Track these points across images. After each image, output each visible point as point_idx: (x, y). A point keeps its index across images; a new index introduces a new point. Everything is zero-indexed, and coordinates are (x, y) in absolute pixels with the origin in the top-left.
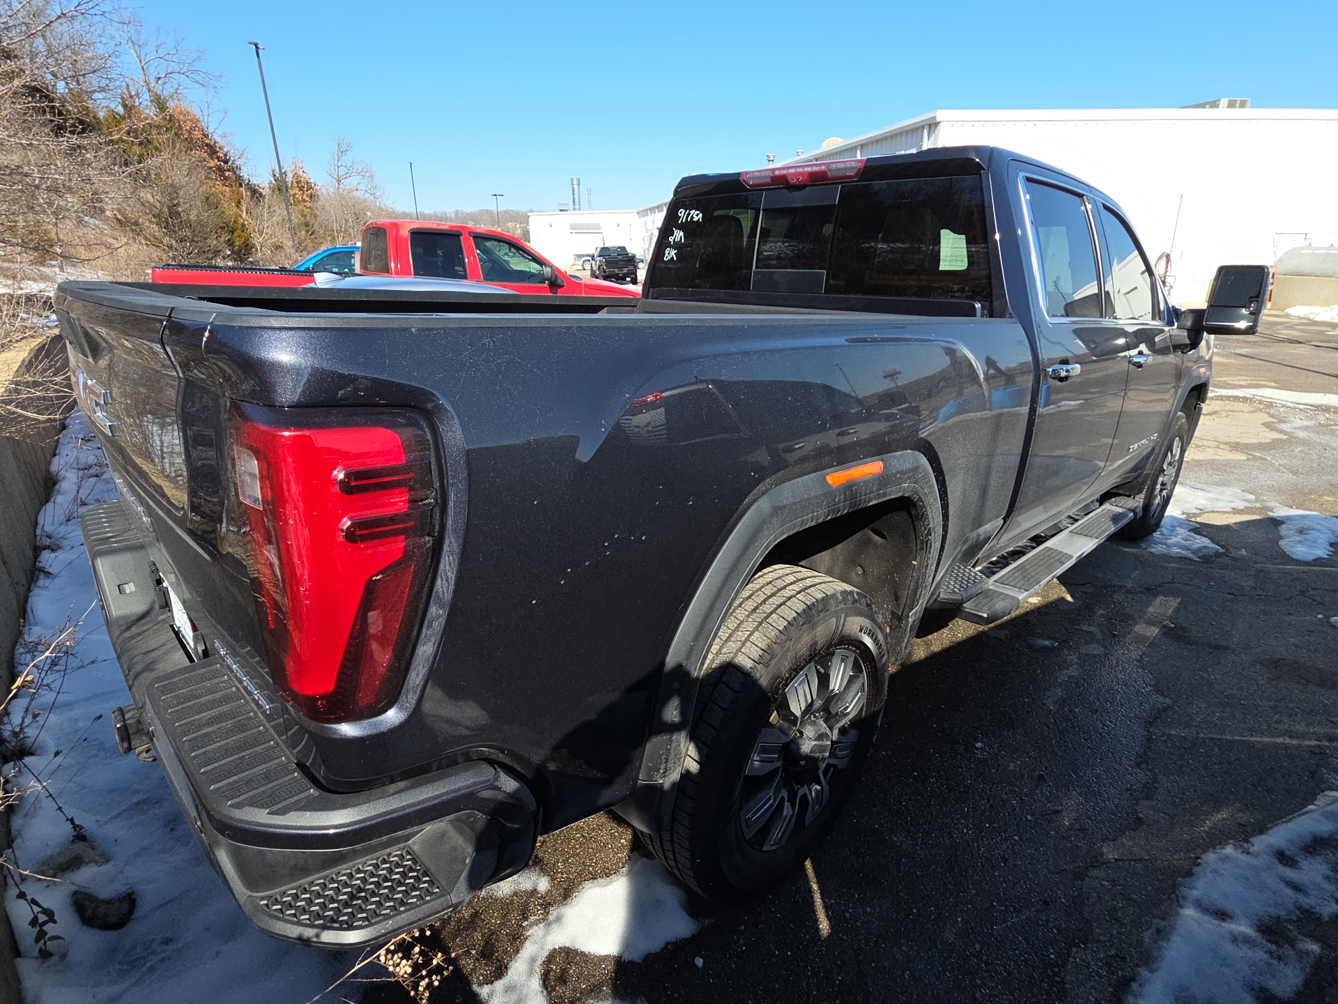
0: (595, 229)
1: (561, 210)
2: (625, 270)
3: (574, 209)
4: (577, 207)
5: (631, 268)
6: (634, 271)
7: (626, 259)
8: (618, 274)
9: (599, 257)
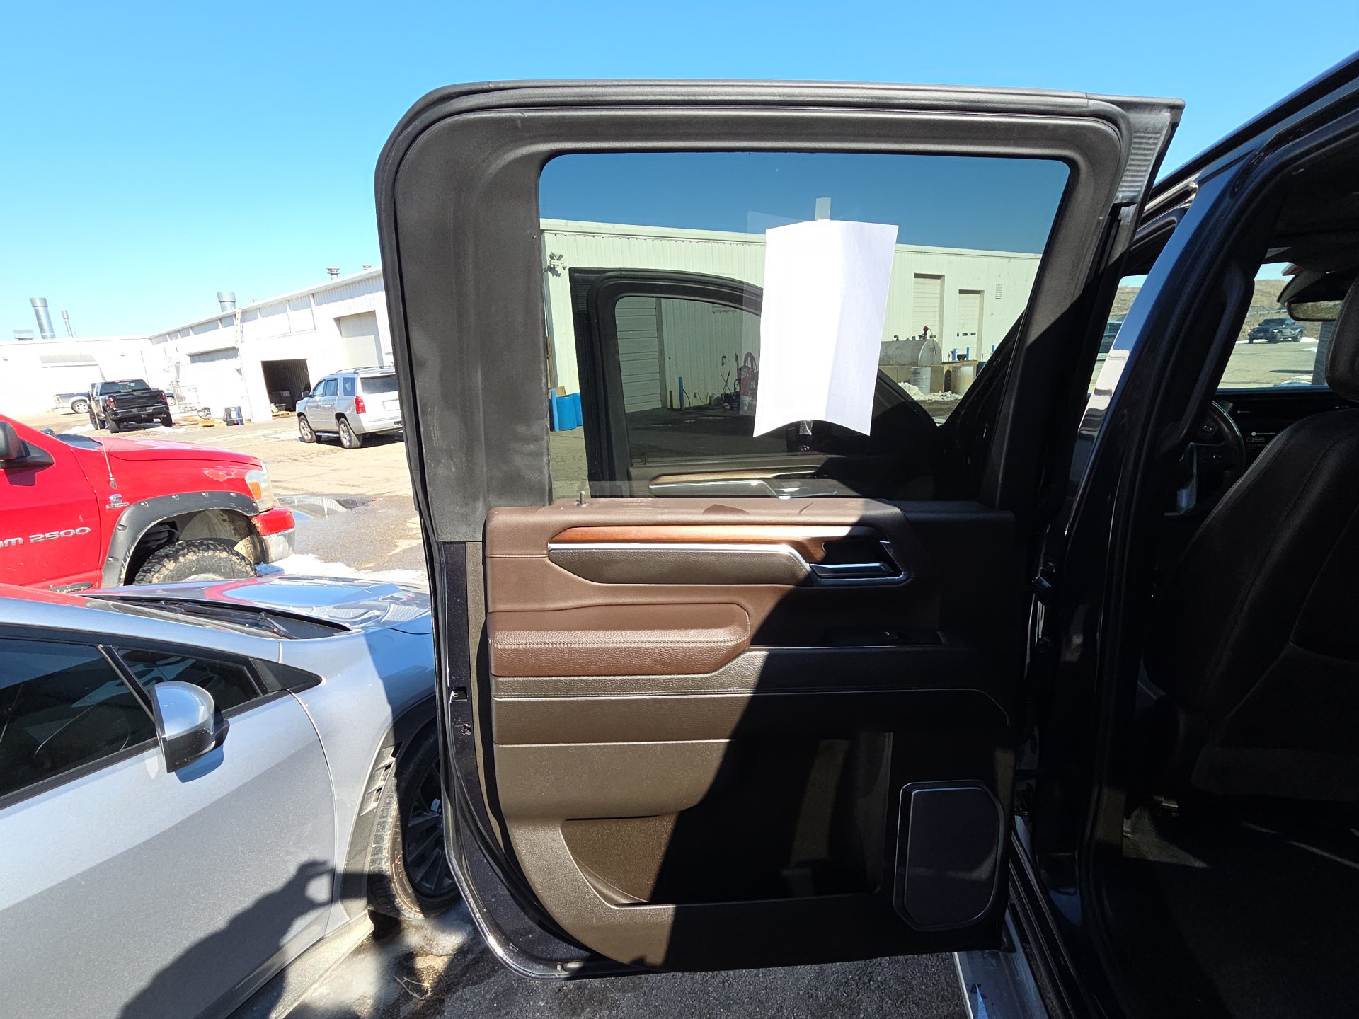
0: (85, 361)
1: (20, 339)
2: (150, 410)
3: (44, 337)
4: (48, 333)
5: (159, 405)
6: (165, 409)
7: (148, 395)
8: (140, 415)
9: (101, 395)
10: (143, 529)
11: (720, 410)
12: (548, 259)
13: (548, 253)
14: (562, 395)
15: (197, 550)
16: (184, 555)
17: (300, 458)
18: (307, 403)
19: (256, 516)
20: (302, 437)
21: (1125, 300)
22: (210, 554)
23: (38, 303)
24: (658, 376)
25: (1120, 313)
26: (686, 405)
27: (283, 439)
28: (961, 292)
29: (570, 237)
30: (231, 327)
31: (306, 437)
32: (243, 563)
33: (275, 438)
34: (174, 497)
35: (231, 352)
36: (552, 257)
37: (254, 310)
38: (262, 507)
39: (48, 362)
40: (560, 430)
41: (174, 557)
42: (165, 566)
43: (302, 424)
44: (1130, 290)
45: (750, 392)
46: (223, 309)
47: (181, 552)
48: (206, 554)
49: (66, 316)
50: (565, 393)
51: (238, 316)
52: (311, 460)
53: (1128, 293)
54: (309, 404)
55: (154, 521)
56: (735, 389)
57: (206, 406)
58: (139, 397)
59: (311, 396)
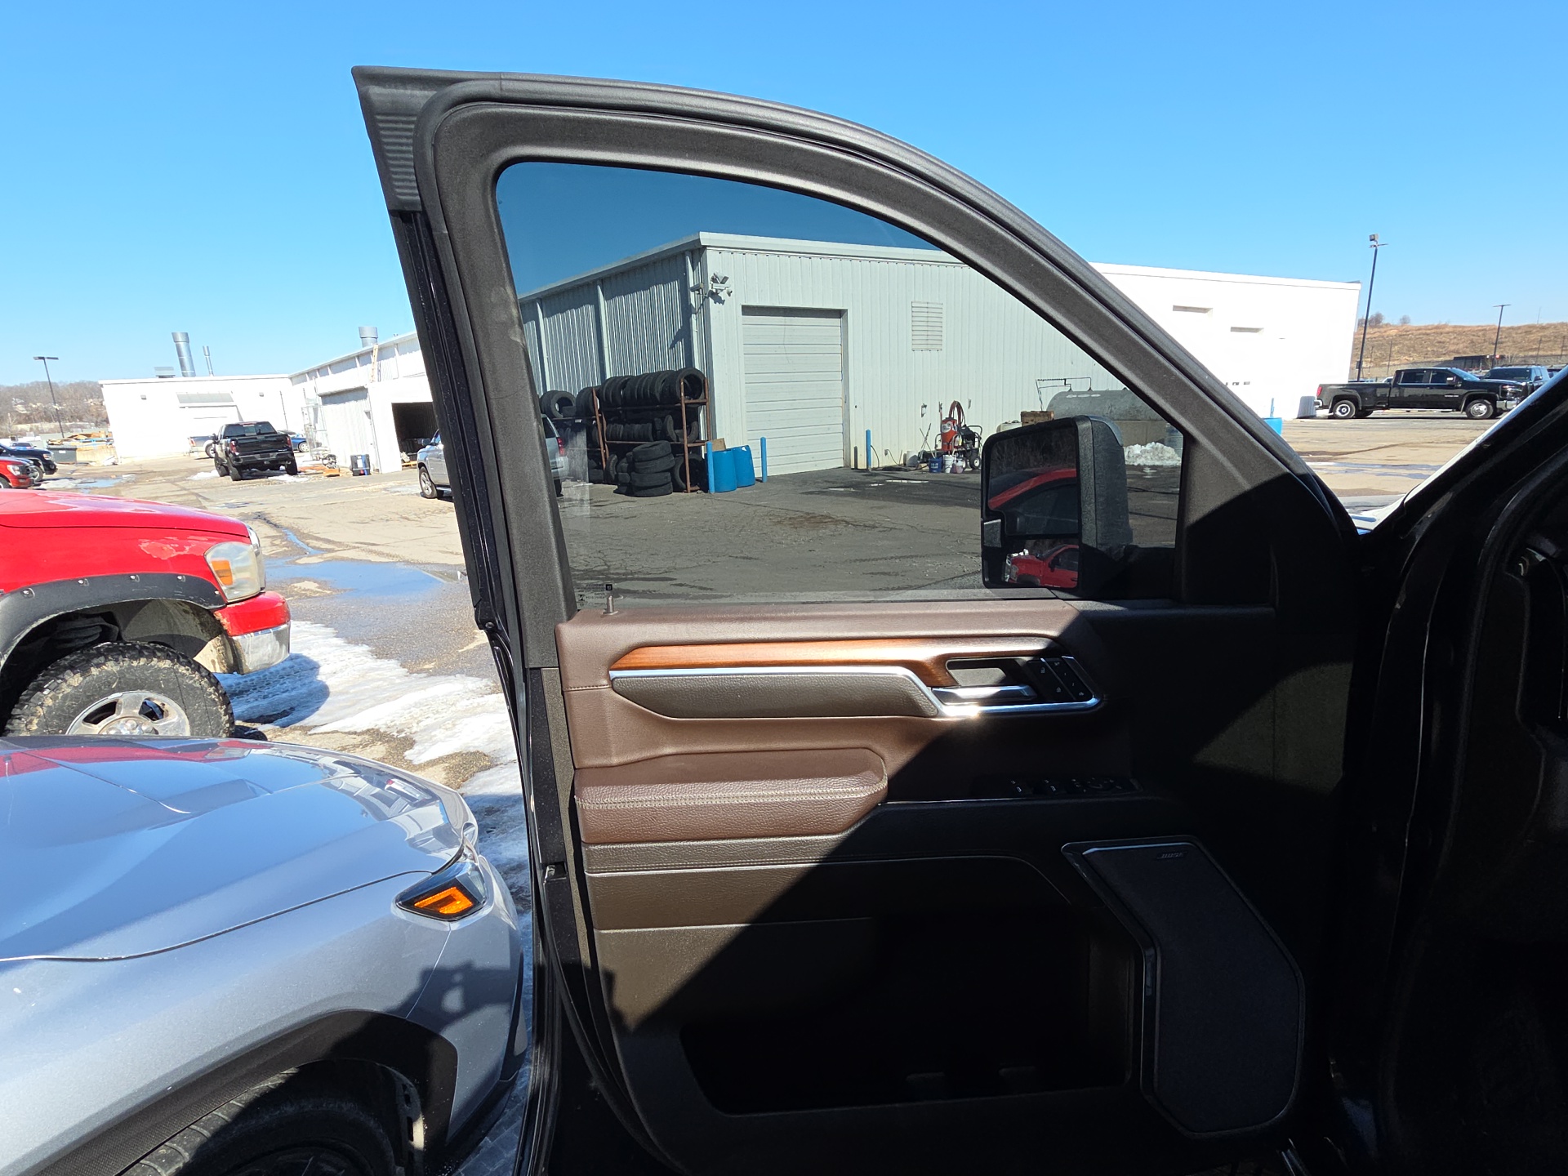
0: (224, 400)
1: (160, 377)
2: (273, 456)
3: (184, 375)
4: (188, 371)
5: (284, 451)
6: (289, 455)
7: (275, 439)
8: (262, 462)
9: (225, 438)
10: (24, 629)
11: (917, 472)
12: (710, 282)
13: (710, 275)
14: (721, 449)
15: (121, 657)
16: (98, 666)
17: (413, 517)
18: (428, 452)
19: (220, 608)
20: (423, 492)
21: (1443, 343)
22: (142, 663)
23: (180, 338)
24: (840, 428)
25: (1435, 360)
26: (874, 464)
27: (405, 493)
28: (1234, 329)
29: (738, 256)
30: (368, 365)
31: (426, 492)
32: (197, 676)
33: (395, 492)
34: (80, 582)
35: (359, 393)
36: (714, 280)
37: (391, 346)
38: (231, 596)
39: (186, 400)
40: (716, 491)
41: (82, 667)
42: (66, 681)
43: (423, 476)
44: (1451, 330)
45: (955, 450)
46: (364, 345)
47: (95, 661)
48: (135, 663)
49: (207, 351)
50: (725, 446)
51: (376, 353)
52: (424, 519)
53: (1448, 333)
54: (429, 454)
55: (42, 617)
56: (936, 446)
57: (332, 453)
58: (264, 442)
59: (432, 444)
